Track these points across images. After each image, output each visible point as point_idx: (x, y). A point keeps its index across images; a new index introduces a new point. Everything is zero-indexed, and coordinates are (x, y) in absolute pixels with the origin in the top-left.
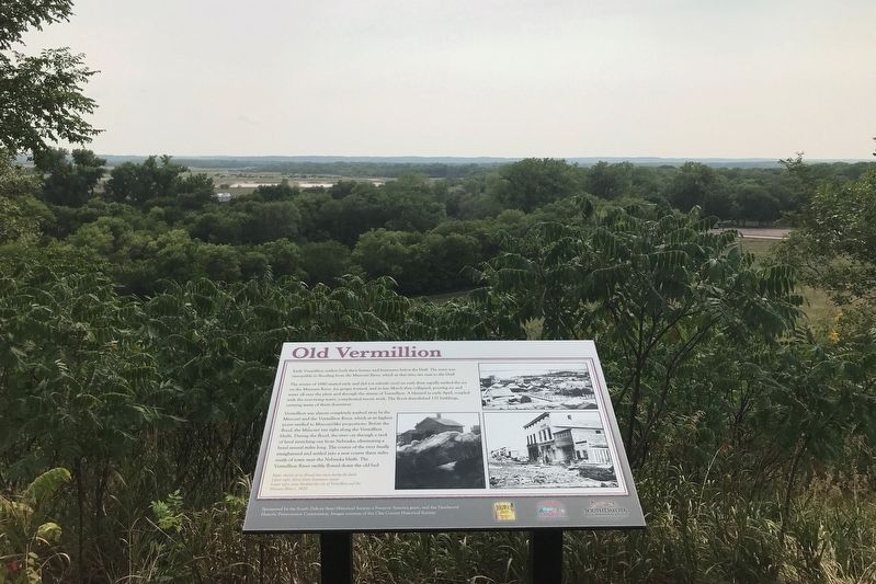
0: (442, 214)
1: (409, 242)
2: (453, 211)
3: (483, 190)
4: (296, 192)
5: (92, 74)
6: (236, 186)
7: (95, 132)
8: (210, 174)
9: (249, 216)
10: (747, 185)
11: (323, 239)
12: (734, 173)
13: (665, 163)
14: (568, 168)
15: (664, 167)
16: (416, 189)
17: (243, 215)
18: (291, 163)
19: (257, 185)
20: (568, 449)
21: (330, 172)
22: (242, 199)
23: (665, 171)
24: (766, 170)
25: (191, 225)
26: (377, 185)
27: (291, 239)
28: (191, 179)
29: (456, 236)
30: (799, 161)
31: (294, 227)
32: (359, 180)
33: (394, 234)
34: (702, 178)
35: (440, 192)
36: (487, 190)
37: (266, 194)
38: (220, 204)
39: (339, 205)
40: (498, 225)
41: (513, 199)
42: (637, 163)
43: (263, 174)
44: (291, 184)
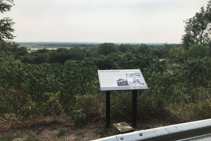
0: (85, 56)
1: (77, 63)
2: (88, 55)
3: (95, 50)
4: (48, 51)
5: (14, 23)
6: (32, 49)
7: (15, 37)
8: (26, 46)
9: (37, 57)
10: (155, 49)
11: (56, 62)
12: (152, 46)
13: (137, 44)
14: (115, 45)
15: (137, 45)
16: (78, 50)
17: (35, 56)
18: (46, 44)
19: (37, 49)
20: (138, 81)
21: (56, 46)
22: (34, 53)
23: (137, 46)
24: (159, 46)
25: (22, 59)
26: (68, 49)
27: (48, 62)
28: (21, 48)
29: (89, 61)
30: (166, 44)
31: (48, 60)
32: (64, 48)
33: (74, 61)
34: (145, 48)
35: (84, 51)
36: (96, 50)
37: (40, 51)
38: (29, 54)
39: (59, 54)
40: (99, 59)
41: (102, 52)
42: (130, 44)
43: (39, 46)
44: (46, 49)
